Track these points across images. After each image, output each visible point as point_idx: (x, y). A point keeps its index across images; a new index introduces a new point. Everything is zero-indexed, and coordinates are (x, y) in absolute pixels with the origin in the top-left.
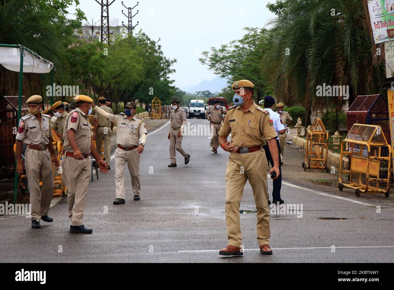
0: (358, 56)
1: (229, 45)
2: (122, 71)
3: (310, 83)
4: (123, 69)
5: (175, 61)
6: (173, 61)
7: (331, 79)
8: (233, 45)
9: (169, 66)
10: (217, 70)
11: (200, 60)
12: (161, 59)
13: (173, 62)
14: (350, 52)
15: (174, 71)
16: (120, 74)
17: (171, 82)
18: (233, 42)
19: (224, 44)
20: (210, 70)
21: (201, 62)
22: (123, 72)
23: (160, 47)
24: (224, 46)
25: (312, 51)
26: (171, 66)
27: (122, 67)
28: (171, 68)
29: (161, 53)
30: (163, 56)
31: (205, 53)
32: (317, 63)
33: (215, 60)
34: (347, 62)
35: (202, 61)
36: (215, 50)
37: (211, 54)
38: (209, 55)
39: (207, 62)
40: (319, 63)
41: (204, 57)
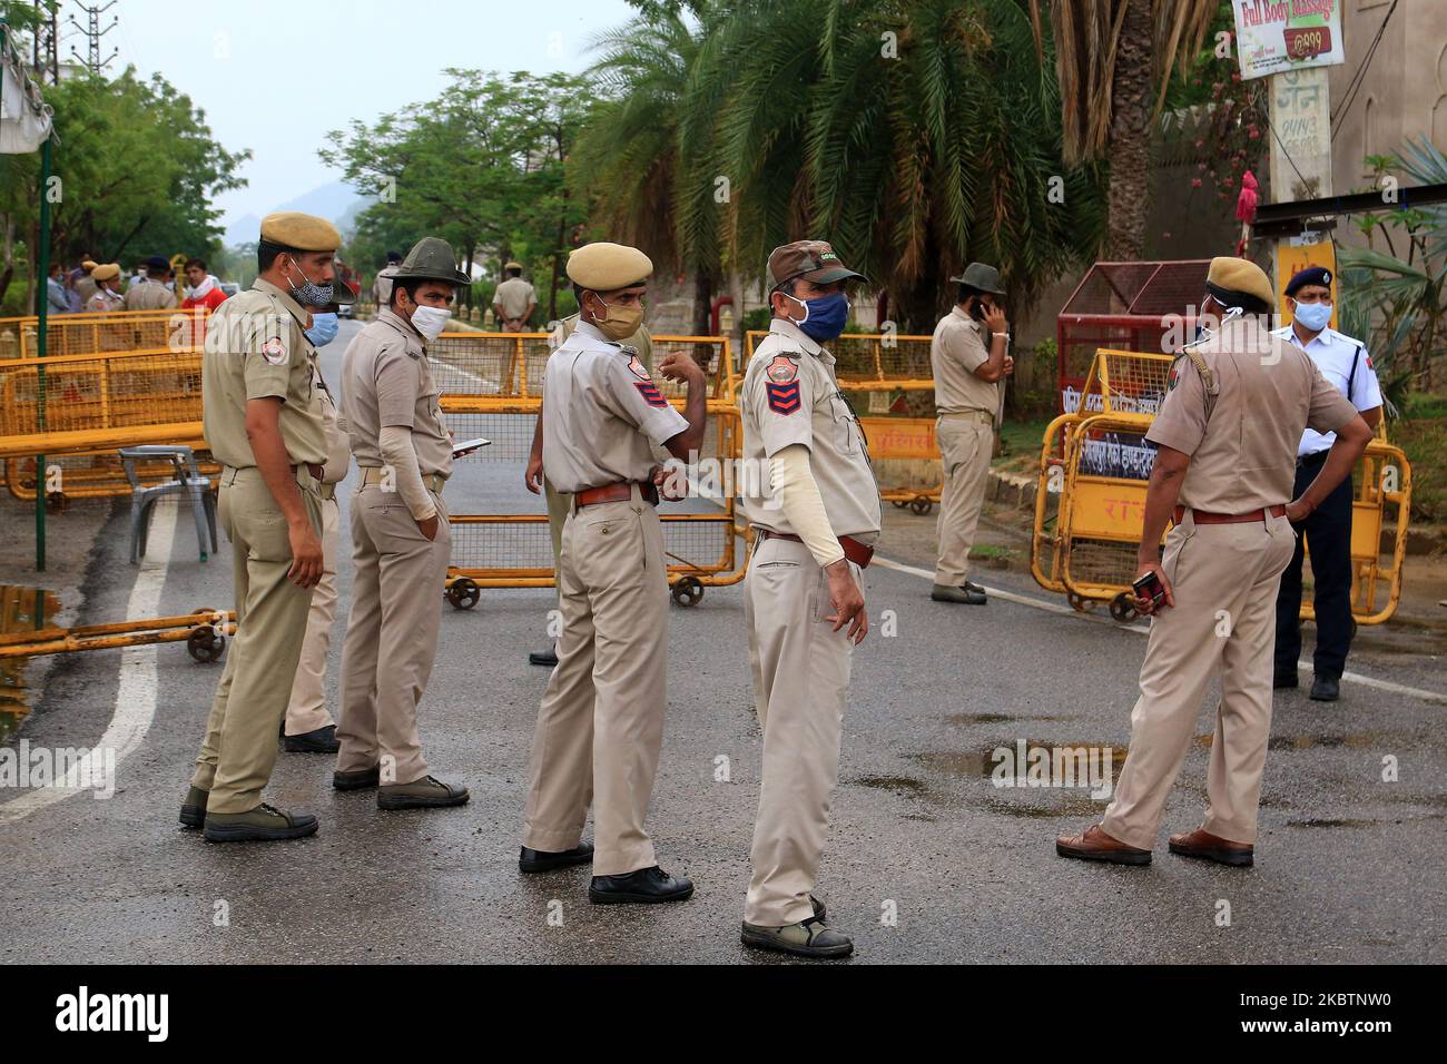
0: (971, 140)
1: (398, 116)
2: (123, 174)
3: (813, 219)
4: (126, 169)
5: (248, 155)
6: (242, 154)
7: (876, 209)
8: (411, 115)
9: (228, 166)
10: (364, 185)
11: (321, 154)
12: (209, 146)
13: (240, 158)
14: (946, 127)
15: (245, 182)
16: (115, 184)
17: (214, 216)
18: (410, 108)
19: (388, 112)
20: (345, 185)
21: (322, 159)
22: (127, 177)
23: (201, 113)
24: (388, 119)
25: (821, 121)
26: (237, 168)
27: (124, 163)
28: (236, 173)
29: (206, 130)
30: (214, 141)
31: (336, 135)
32: (835, 157)
33: (361, 156)
34: (933, 156)
35: (326, 157)
36: (363, 130)
37: (350, 137)
38: (346, 143)
39: (337, 159)
40: (842, 157)
41: (331, 147)
